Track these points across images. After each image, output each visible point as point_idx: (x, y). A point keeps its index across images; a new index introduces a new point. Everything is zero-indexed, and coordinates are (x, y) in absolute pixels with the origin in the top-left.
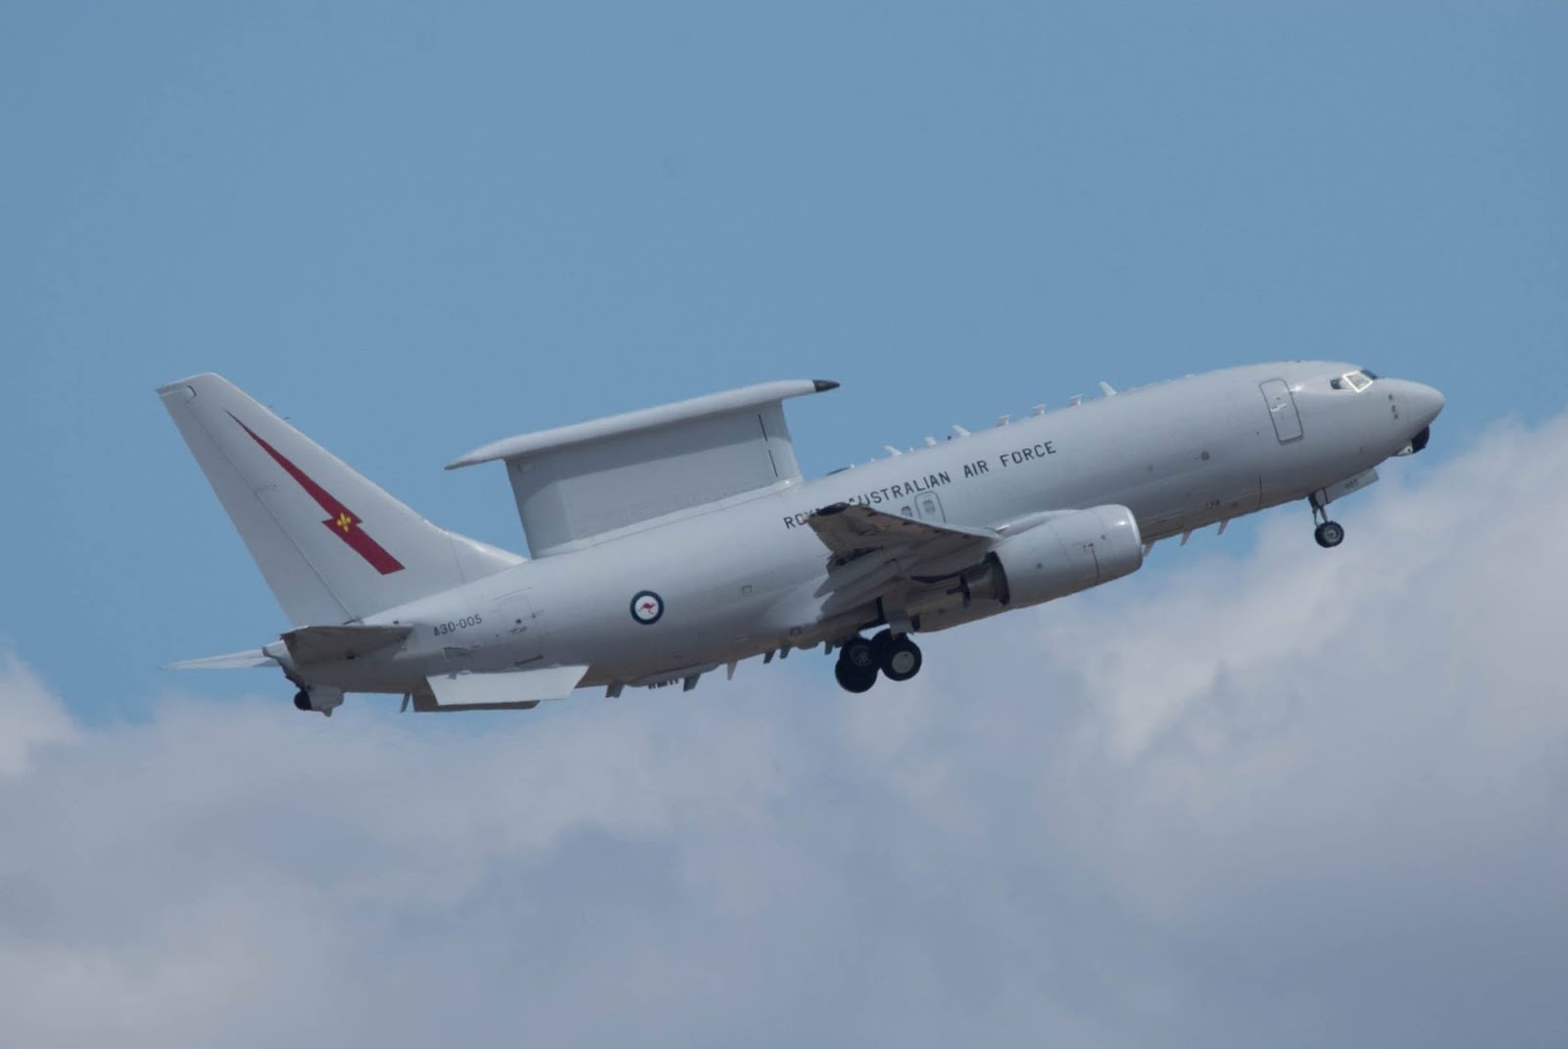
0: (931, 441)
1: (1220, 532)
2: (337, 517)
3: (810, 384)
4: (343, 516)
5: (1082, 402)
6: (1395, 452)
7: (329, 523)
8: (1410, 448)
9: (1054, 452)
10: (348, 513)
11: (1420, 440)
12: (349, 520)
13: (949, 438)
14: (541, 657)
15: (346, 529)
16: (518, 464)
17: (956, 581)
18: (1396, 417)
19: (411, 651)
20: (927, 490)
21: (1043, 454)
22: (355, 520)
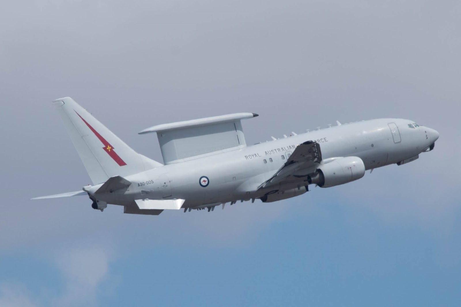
0: (285, 136)
1: (371, 172)
2: (107, 147)
3: (251, 114)
4: (108, 146)
5: (331, 127)
6: (424, 151)
7: (104, 148)
8: (428, 149)
9: (327, 141)
10: (110, 146)
11: (432, 147)
12: (110, 148)
13: (291, 136)
14: (171, 196)
15: (109, 150)
16: (161, 134)
17: (306, 178)
18: (427, 138)
19: (130, 191)
20: (288, 150)
21: (324, 142)
22: (112, 148)
